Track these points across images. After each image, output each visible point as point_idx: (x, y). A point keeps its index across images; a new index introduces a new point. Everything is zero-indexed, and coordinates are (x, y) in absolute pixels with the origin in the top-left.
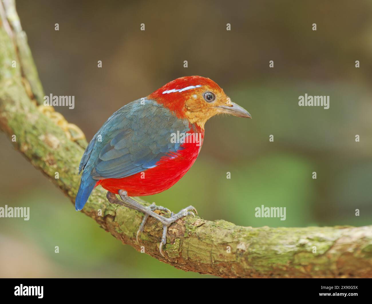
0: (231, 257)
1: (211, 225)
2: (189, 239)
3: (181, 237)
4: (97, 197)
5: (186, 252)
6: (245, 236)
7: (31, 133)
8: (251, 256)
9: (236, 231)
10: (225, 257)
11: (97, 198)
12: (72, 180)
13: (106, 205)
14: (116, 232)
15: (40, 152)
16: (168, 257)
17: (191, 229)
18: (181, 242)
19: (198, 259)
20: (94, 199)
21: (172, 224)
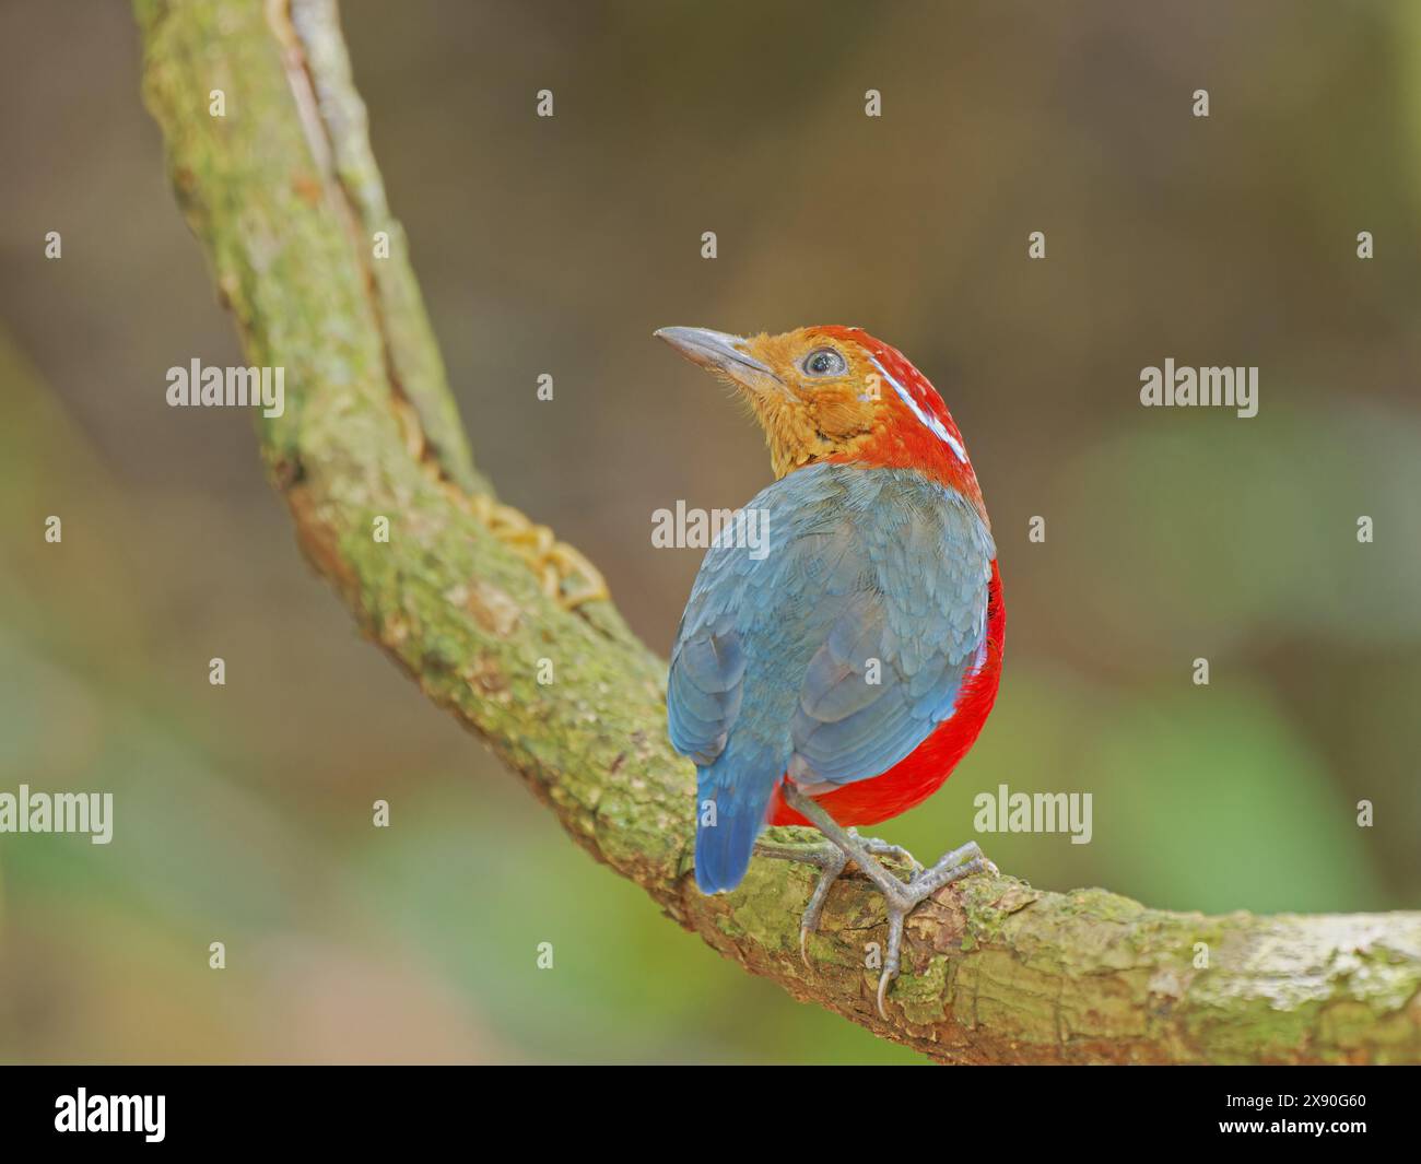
0: (1128, 1022)
1: (1058, 907)
2: (980, 956)
3: (949, 949)
4: (653, 807)
5: (970, 1003)
6: (1178, 945)
7: (416, 579)
8: (1200, 1016)
9: (1146, 927)
10: (1108, 1022)
11: (651, 812)
12: (563, 745)
13: (683, 835)
14: (719, 931)
15: (451, 649)
16: (906, 1021)
17: (986, 921)
18: (953, 967)
19: (1010, 1029)
20: (642, 815)
21: (919, 905)
